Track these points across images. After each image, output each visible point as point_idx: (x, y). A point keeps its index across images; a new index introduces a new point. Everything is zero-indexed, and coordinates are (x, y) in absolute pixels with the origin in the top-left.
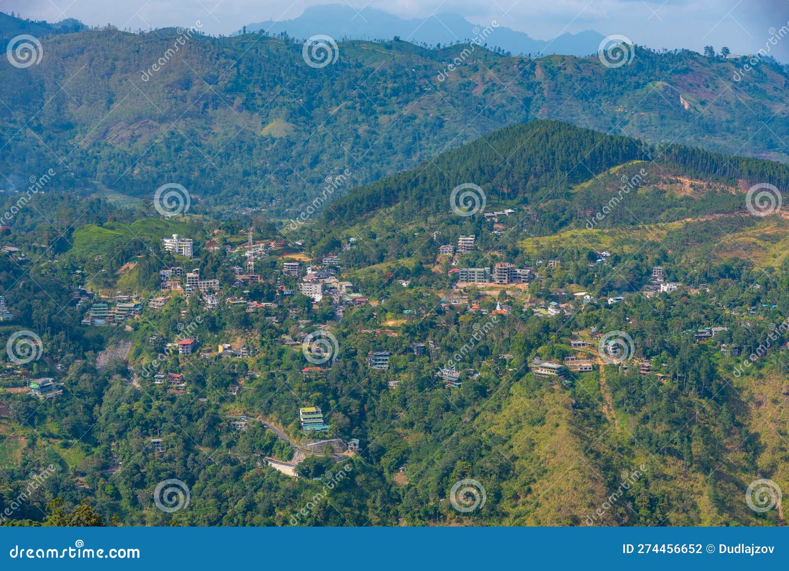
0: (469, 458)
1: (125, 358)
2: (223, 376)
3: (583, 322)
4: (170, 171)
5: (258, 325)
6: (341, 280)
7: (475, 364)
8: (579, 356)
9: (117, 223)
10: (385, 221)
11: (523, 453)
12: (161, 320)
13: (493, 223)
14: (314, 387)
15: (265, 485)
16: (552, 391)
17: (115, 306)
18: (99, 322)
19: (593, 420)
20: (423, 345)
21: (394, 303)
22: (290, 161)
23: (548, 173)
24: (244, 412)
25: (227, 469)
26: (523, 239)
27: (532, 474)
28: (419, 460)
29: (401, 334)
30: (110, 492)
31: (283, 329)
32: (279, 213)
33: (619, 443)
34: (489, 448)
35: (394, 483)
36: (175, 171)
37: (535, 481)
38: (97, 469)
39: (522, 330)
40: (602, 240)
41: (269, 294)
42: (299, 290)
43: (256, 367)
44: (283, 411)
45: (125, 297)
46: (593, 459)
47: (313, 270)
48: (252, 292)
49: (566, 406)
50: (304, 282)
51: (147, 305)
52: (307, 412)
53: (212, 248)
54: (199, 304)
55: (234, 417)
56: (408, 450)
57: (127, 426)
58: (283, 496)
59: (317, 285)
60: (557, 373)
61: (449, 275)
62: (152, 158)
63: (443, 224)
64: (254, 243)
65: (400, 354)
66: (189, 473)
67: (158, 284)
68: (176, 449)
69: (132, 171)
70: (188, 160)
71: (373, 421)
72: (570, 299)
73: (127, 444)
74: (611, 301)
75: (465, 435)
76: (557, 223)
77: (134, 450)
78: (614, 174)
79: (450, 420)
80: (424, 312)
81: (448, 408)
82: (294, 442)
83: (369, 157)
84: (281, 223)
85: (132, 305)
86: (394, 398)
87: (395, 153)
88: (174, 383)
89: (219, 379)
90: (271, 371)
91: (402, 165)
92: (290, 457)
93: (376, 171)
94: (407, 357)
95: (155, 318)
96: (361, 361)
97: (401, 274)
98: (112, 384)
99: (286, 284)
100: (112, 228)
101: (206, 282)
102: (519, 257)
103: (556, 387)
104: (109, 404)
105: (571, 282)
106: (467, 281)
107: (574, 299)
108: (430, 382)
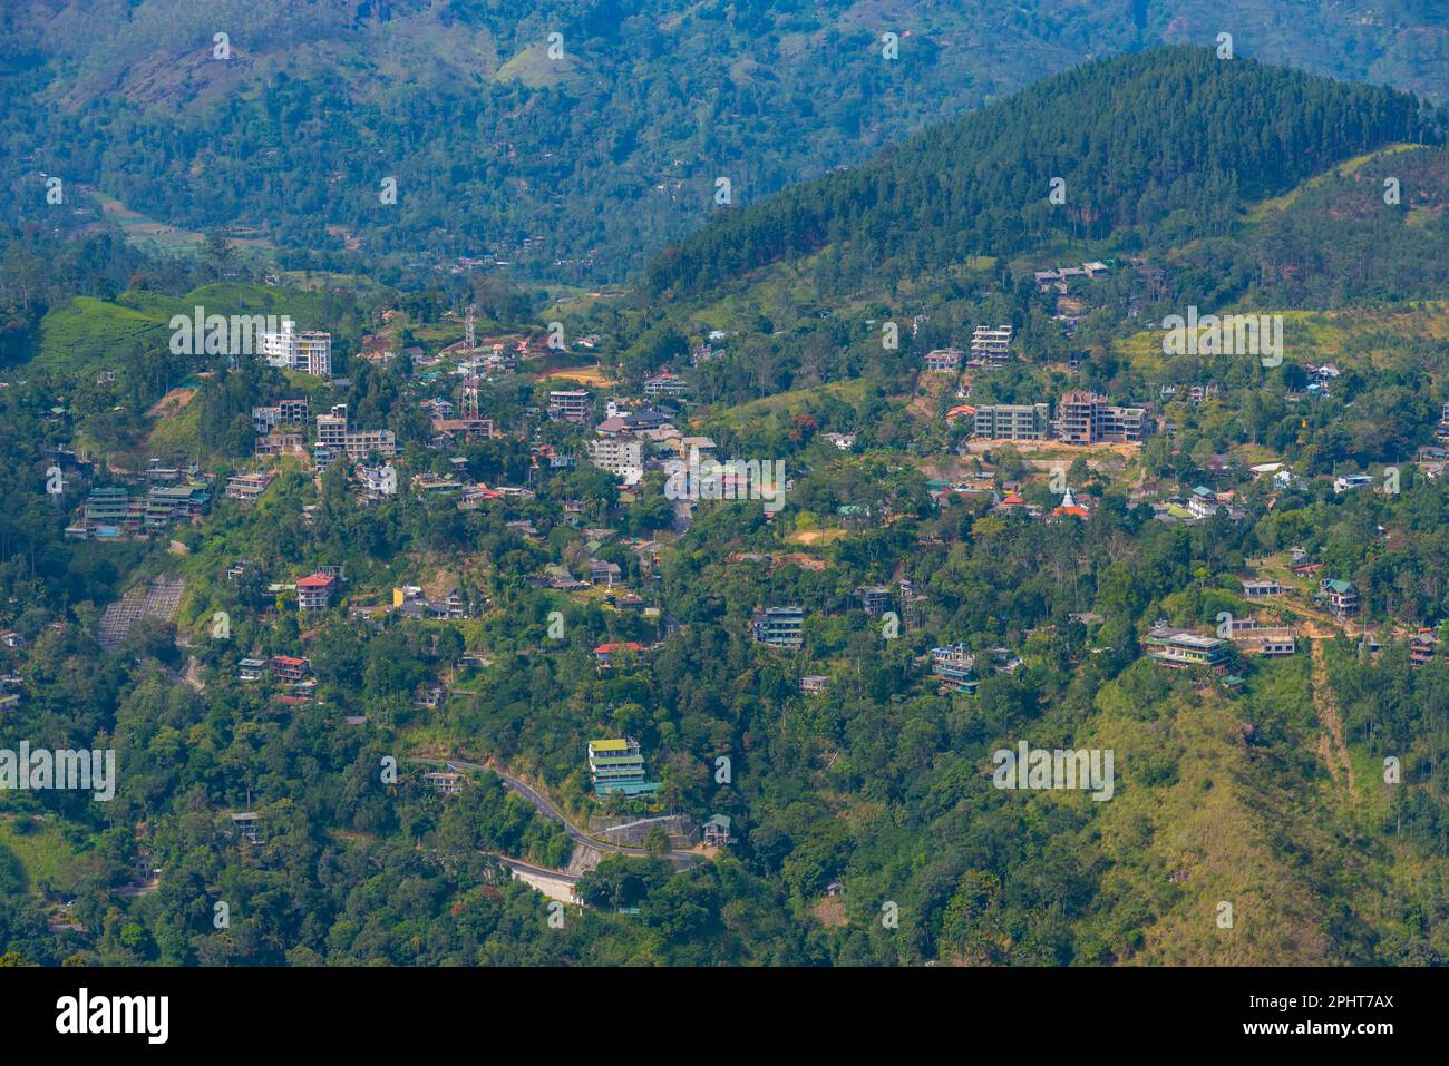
0: (992, 865)
1: (168, 618)
2: (402, 664)
3: (1272, 537)
4: (277, 169)
5: (488, 540)
6: (688, 433)
7: (1011, 636)
8: (1263, 618)
9: (149, 294)
10: (794, 291)
11: (1125, 852)
12: (254, 528)
13: (1056, 294)
14: (621, 691)
15: (504, 924)
16: (1197, 703)
17: (144, 493)
18: (108, 532)
19: (1294, 773)
20: (886, 590)
21: (816, 489)
22: (567, 144)
23: (1190, 175)
24: (455, 751)
25: (413, 885)
26: (1128, 335)
27: (1147, 903)
28: (875, 868)
29: (831, 565)
30: (132, 941)
31: (548, 549)
32: (538, 271)
33: (1357, 827)
34: (1040, 839)
35: (813, 923)
36: (288, 170)
37: (1152, 920)
38: (102, 885)
39: (1124, 558)
40: (1320, 337)
41: (512, 465)
42: (586, 457)
43: (484, 641)
44: (549, 748)
45: (169, 473)
46: (1294, 866)
47: (620, 409)
48: (475, 460)
49: (1232, 740)
50: (599, 438)
51: (223, 490)
52: (607, 749)
53: (377, 356)
54: (346, 489)
55: (429, 761)
56: (848, 843)
57: (174, 781)
58: (548, 950)
59: (630, 445)
60: (1209, 659)
61: (949, 421)
62: (234, 138)
63: (936, 297)
64: (479, 344)
65: (829, 612)
66: (322, 896)
67: (248, 445)
68: (291, 838)
69: (186, 170)
70: (319, 143)
71: (764, 773)
72: (1242, 480)
73: (173, 825)
74: (1340, 484)
75: (985, 808)
76: (1212, 296)
77: (191, 840)
78: (1350, 176)
79: (950, 771)
80: (887, 510)
81: (944, 743)
82: (573, 823)
83: (757, 135)
84: (545, 296)
85: (185, 491)
86: (814, 717)
87: (820, 126)
88: (287, 680)
89: (393, 670)
90: (518, 652)
91: (836, 155)
92: (564, 859)
93: (774, 168)
94: (846, 619)
95: (240, 521)
96: (735, 628)
97: (833, 419)
98: (139, 682)
99: (554, 443)
100: (136, 307)
101: (364, 435)
102: (1120, 377)
103: (1207, 693)
104: (132, 730)
105: (1243, 439)
106: (992, 436)
107: (1251, 479)
108: (900, 680)
